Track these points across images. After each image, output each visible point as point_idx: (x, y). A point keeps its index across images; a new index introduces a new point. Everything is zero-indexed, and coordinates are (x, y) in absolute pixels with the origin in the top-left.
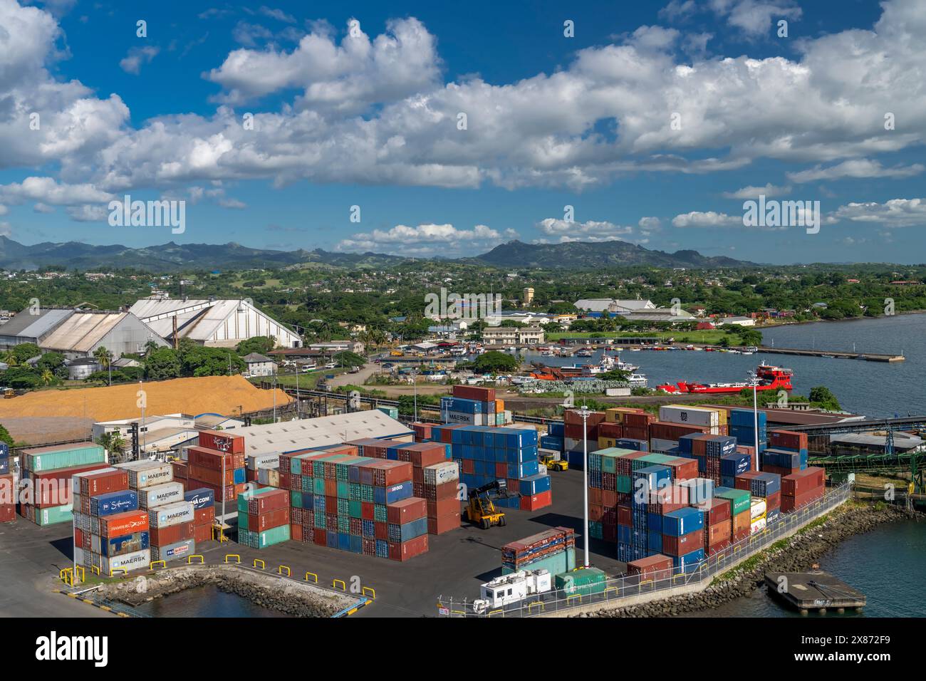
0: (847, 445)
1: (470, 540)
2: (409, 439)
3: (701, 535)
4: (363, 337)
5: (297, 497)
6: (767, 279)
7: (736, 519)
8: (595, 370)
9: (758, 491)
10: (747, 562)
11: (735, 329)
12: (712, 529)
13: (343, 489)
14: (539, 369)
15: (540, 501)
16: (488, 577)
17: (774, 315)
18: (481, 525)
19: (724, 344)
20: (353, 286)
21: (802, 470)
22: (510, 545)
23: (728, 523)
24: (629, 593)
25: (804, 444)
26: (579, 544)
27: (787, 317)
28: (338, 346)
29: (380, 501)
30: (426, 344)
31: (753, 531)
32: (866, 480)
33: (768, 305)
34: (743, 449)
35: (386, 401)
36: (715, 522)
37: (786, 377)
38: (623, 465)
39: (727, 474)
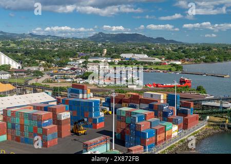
1: (75, 140)
2: (55, 103)
3: (154, 138)
4: (44, 66)
5: (10, 124)
6: (187, 48)
7: (167, 132)
9: (175, 122)
10: (170, 147)
11: (174, 65)
12: (158, 136)
13: (27, 122)
15: (100, 126)
17: (188, 60)
18: (78, 134)
19: (170, 70)
20: (42, 47)
21: (191, 115)
22: (86, 142)
23: (164, 134)
25: (192, 106)
26: (111, 141)
27: (192, 61)
28: (34, 68)
29: (40, 126)
30: (66, 68)
31: (172, 137)
32: (213, 118)
33: (186, 57)
34: (171, 108)
35: (49, 89)
36: (159, 134)
37: (189, 82)
38: (128, 113)
39: (165, 116)
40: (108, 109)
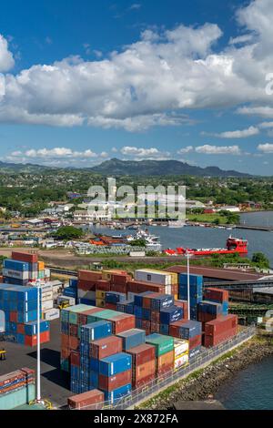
3: (129, 373)
7: (160, 359)
8: (130, 239)
10: (165, 391)
11: (225, 213)
12: (138, 368)
14: (98, 237)
17: (252, 205)
19: (217, 222)
20: (12, 183)
23: (153, 362)
25: (225, 298)
31: (176, 365)
33: (250, 200)
36: (141, 363)
37: (244, 245)
40: (72, 300)
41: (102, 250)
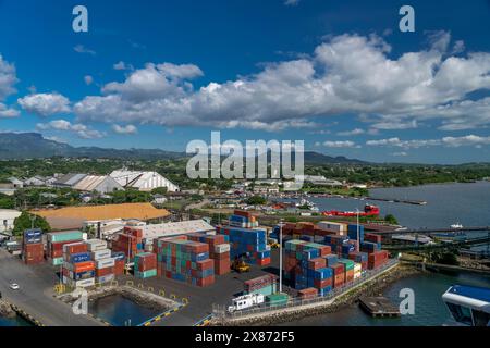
0: (399, 240)
1: (235, 278)
2: (214, 233)
3: (331, 279)
4: (204, 188)
5: (160, 257)
6: (373, 168)
7: (347, 272)
8: (297, 205)
9: (357, 260)
10: (351, 291)
11: (358, 189)
12: (336, 277)
13: (179, 254)
14: (275, 203)
15: (265, 261)
16: (237, 295)
17: (374, 184)
18: (238, 271)
19: (353, 195)
21: (378, 251)
22: (247, 282)
23: (343, 274)
24: (298, 305)
25: (379, 240)
26: (278, 280)
27: (380, 185)
28: (193, 192)
29: (194, 260)
30: (230, 192)
31: (354, 278)
32: (406, 256)
33: (372, 180)
34: (352, 242)
35: (208, 215)
36: (338, 273)
37: (376, 210)
38: (300, 247)
39: (345, 252)
40: (276, 241)
41: (282, 212)
